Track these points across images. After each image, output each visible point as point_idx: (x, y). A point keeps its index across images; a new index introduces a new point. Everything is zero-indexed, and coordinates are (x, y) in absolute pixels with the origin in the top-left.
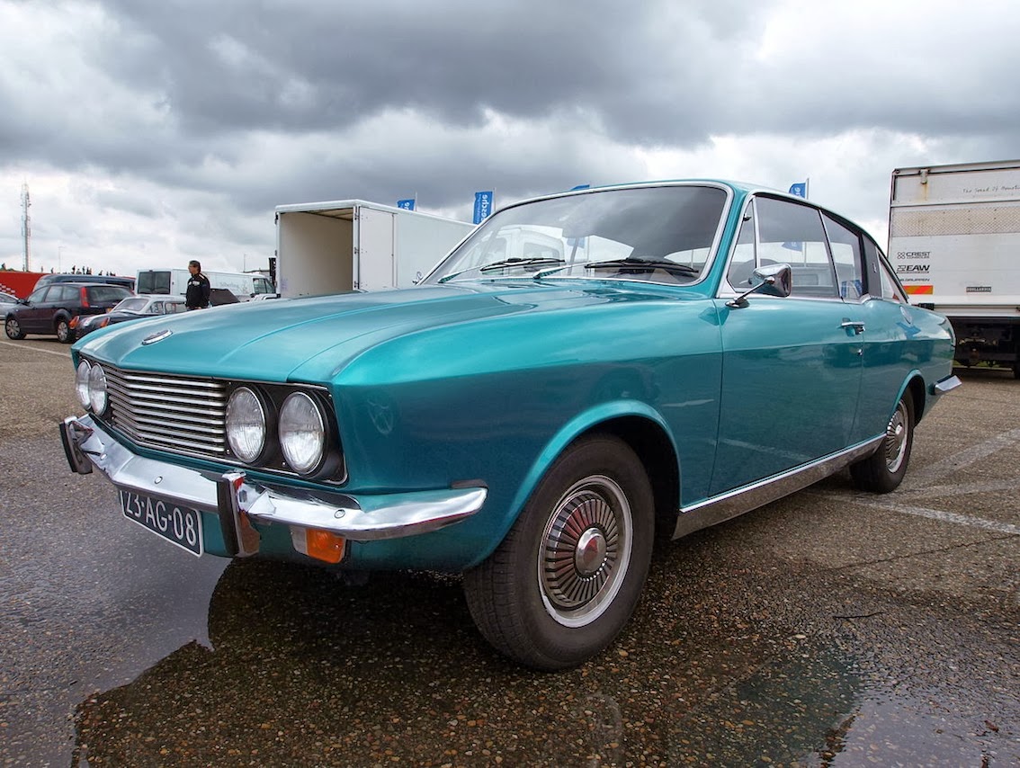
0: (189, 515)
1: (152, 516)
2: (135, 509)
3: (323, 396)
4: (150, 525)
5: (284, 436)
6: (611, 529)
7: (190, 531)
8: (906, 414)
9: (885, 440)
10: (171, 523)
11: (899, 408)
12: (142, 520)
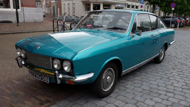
0: (46, 77)
1: (38, 76)
2: (33, 74)
3: (71, 61)
4: (37, 77)
5: (64, 67)
6: (112, 76)
7: (46, 79)
8: (164, 49)
9: (159, 54)
10: (42, 78)
11: (163, 48)
12: (35, 76)
